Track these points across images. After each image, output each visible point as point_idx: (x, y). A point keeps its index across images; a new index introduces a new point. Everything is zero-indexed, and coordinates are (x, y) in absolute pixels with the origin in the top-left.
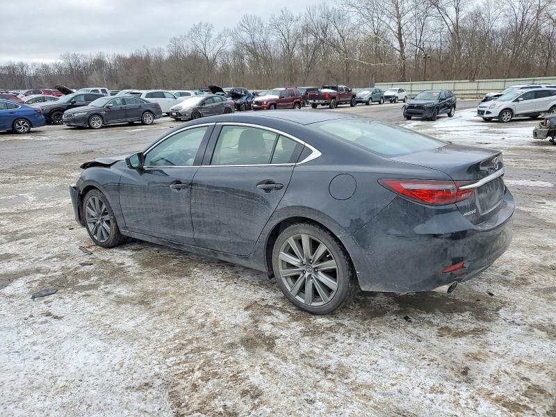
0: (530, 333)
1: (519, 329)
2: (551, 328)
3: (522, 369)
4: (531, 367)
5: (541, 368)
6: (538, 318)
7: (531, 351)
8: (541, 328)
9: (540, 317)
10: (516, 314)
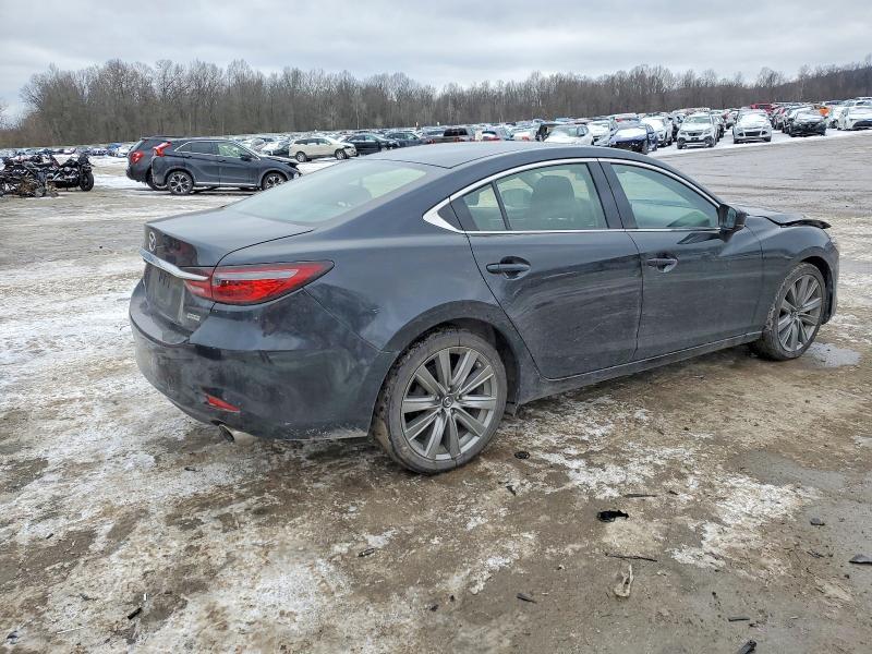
0: (95, 454)
1: (110, 452)
2: (77, 471)
3: (74, 423)
4: (67, 428)
5: (56, 432)
6: (101, 475)
7: (77, 439)
8: (86, 466)
9: (100, 476)
10: (131, 465)
